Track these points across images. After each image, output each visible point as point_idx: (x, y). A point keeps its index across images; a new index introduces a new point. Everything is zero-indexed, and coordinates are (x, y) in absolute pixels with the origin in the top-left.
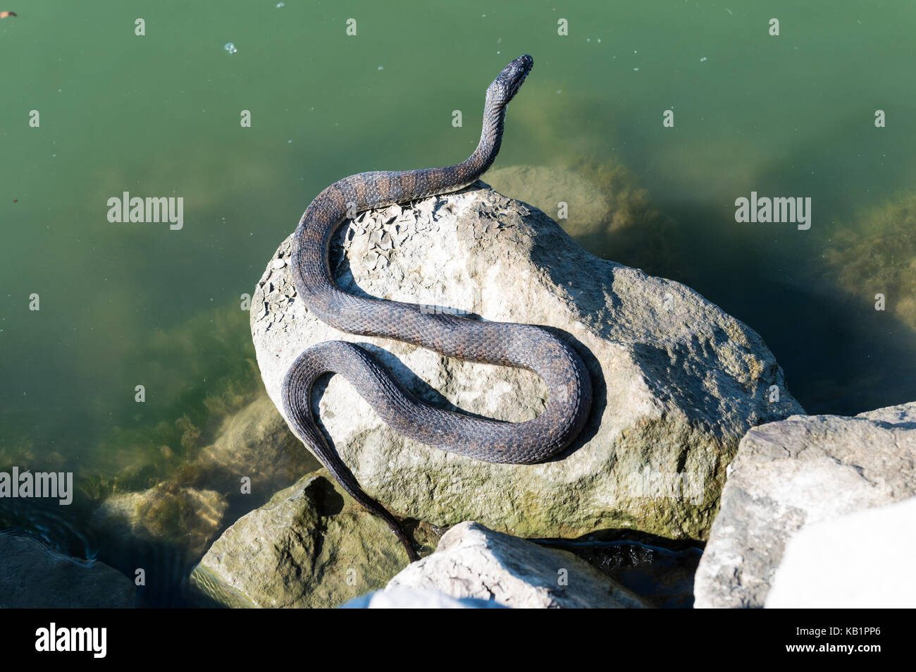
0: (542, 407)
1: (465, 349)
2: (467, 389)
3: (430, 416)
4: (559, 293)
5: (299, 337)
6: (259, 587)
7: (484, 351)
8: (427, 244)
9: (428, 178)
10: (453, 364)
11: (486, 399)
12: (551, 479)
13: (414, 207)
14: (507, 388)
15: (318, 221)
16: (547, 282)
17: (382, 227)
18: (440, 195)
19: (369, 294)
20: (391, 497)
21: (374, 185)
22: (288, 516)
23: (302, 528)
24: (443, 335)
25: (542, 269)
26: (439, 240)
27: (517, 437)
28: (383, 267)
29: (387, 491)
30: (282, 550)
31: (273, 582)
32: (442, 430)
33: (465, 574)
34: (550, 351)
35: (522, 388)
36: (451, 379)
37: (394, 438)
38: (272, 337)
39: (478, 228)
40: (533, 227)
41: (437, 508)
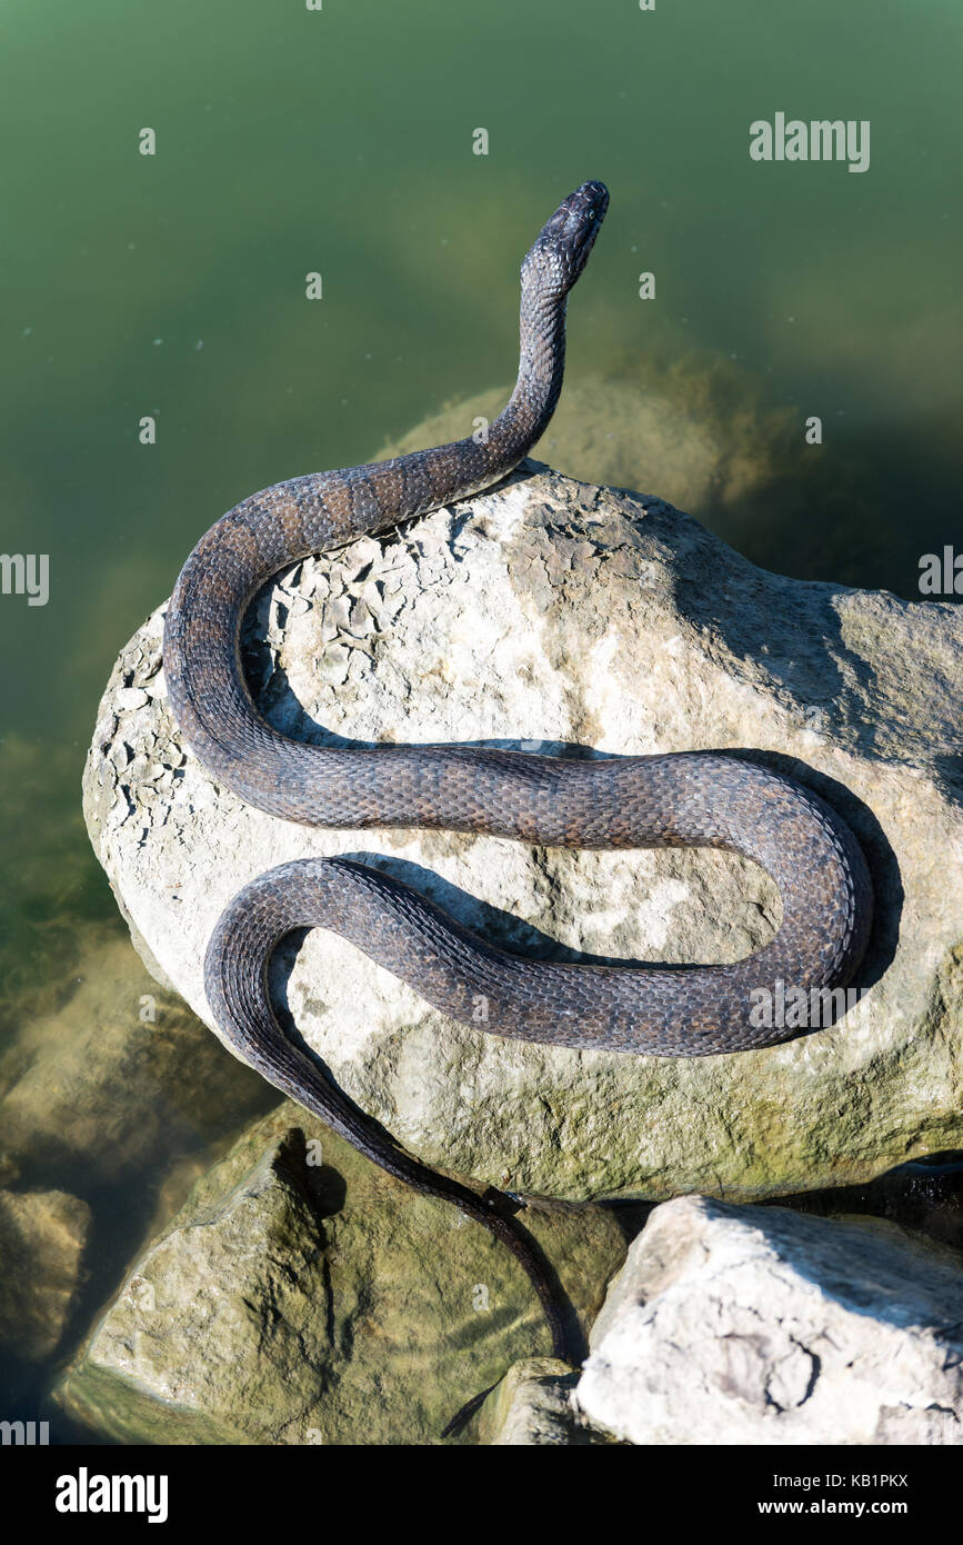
0: (762, 921)
1: (584, 827)
2: (596, 908)
3: (538, 983)
4: (752, 675)
5: (215, 851)
6: (231, 1395)
7: (625, 824)
8: (447, 611)
9: (427, 473)
10: (556, 859)
11: (641, 922)
12: (811, 1071)
13: (406, 537)
14: (679, 892)
15: (211, 600)
16: (723, 656)
17: (345, 589)
18: (455, 504)
19: (346, 736)
20: (472, 1159)
21: (316, 504)
22: (256, 1232)
23: (292, 1253)
24: (535, 804)
25: (706, 630)
26: (474, 600)
27: (738, 999)
28: (364, 675)
29: (463, 1147)
30: (262, 1307)
31: (258, 1379)
32: (573, 1009)
33: (749, 1326)
34: (770, 804)
35: (711, 886)
36: (559, 890)
37: (463, 1033)
38: (153, 858)
39: (552, 562)
40: (661, 540)
41: (570, 1165)
